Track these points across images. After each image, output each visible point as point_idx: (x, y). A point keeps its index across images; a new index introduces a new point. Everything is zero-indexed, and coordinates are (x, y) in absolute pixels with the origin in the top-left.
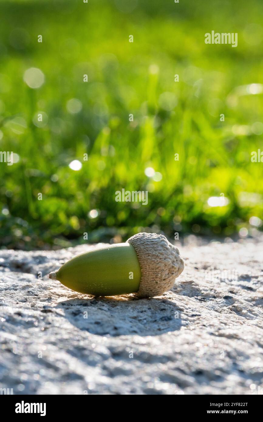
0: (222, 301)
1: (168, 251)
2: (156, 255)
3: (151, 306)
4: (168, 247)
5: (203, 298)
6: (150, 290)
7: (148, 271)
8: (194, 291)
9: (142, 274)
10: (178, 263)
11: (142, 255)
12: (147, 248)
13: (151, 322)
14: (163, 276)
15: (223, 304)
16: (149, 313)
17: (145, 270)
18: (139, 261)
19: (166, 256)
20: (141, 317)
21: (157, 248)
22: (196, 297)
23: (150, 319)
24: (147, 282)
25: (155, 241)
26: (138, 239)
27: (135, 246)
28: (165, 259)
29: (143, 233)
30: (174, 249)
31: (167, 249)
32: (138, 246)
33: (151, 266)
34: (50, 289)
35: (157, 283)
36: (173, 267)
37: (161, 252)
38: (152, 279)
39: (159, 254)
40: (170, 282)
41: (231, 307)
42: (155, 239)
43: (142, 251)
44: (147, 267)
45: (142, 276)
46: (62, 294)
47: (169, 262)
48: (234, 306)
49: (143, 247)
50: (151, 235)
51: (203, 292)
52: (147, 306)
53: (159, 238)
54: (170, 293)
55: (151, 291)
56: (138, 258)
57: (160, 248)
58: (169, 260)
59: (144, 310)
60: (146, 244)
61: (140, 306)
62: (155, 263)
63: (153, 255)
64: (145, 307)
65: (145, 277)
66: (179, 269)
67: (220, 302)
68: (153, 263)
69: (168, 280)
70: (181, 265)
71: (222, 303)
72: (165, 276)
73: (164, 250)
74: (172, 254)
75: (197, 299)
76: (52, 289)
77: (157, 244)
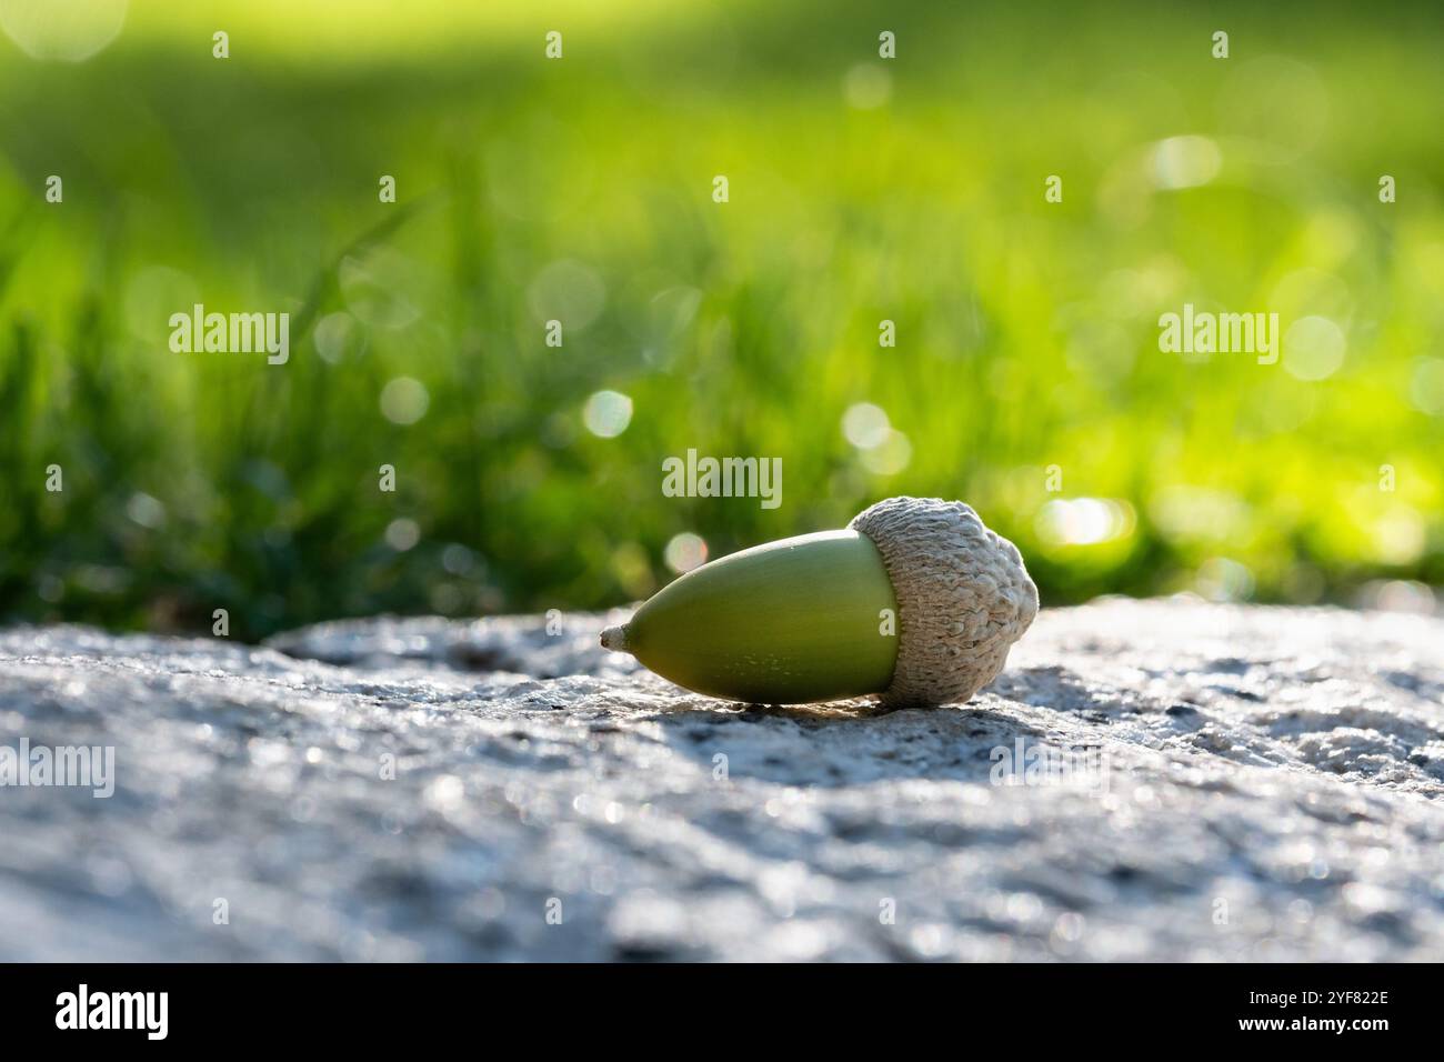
0: (1163, 722)
1: (984, 551)
2: (948, 562)
3: (938, 726)
4: (985, 537)
5: (1101, 716)
6: (929, 677)
7: (923, 615)
8: (1067, 696)
9: (903, 625)
10: (1017, 592)
11: (903, 562)
12: (918, 540)
13: (942, 765)
14: (974, 631)
15: (1165, 729)
16: (936, 744)
17: (914, 613)
18: (891, 582)
19: (980, 565)
20: (909, 753)
21: (949, 541)
22: (1077, 712)
23: (939, 759)
24: (921, 652)
25: (943, 520)
26: (885, 513)
27: (877, 536)
28: (976, 576)
29: (900, 498)
30: (1001, 547)
31: (982, 543)
32: (888, 536)
33: (932, 596)
34: (599, 692)
35: (953, 653)
36: (1003, 601)
37: (961, 552)
38: (936, 642)
39: (957, 560)
40: (993, 654)
41: (1193, 736)
42: (940, 513)
43: (900, 549)
44: (921, 600)
45: (904, 632)
46: (640, 704)
47: (990, 583)
48: (1204, 736)
49: (904, 538)
50: (927, 502)
51: (1096, 697)
52: (924, 725)
53: (953, 510)
54: (993, 700)
55: (934, 681)
56: (889, 575)
57: (958, 541)
58: (990, 579)
59: (915, 734)
60: (913, 529)
61: (901, 725)
62: (944, 586)
63: (938, 560)
64: (920, 728)
65: (914, 634)
66: (1020, 610)
67: (1156, 725)
68: (938, 587)
69: (986, 647)
70: (1027, 599)
71: (1163, 726)
72: (978, 633)
73: (973, 547)
74: (998, 562)
75: (1080, 717)
76: (605, 690)
77: (948, 528)
